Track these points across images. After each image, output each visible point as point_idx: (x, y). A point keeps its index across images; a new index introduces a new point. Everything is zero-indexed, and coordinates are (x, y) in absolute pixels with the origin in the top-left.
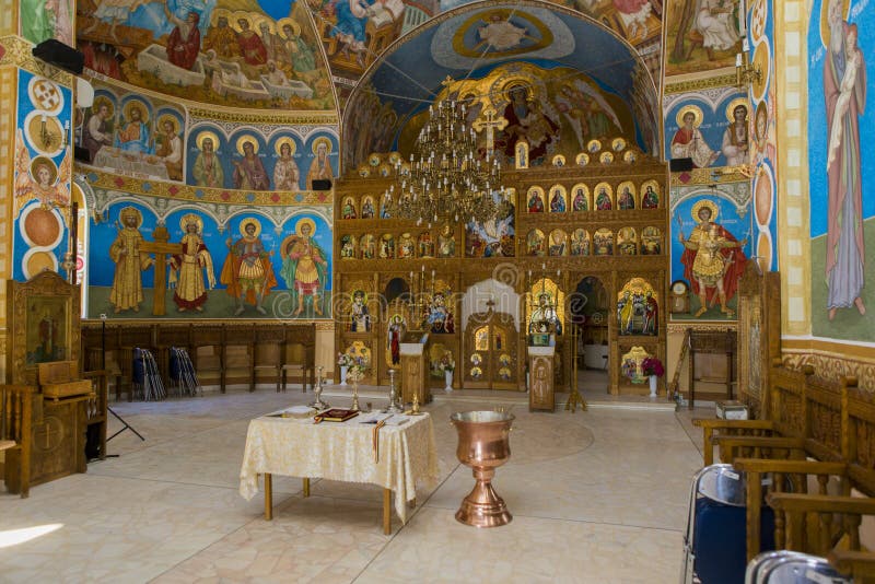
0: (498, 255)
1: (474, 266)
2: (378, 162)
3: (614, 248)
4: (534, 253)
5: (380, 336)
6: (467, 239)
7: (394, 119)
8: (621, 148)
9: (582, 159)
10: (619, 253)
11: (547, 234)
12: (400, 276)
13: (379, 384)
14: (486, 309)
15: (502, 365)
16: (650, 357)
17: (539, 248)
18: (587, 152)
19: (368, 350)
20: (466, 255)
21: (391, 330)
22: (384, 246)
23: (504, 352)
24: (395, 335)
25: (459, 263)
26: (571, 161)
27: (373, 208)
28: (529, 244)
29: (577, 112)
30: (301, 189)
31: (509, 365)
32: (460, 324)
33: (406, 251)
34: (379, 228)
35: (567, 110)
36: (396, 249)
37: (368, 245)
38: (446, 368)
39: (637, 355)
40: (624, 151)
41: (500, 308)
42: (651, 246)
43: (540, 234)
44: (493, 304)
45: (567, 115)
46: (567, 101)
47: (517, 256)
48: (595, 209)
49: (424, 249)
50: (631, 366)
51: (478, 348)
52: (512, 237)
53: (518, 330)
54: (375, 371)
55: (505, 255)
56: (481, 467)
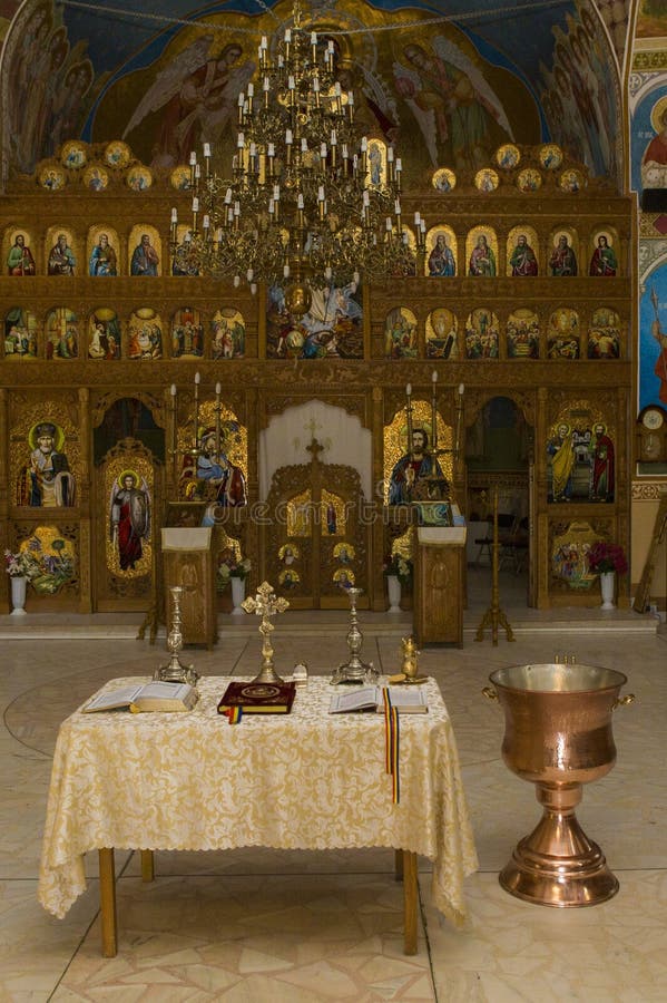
0: (329, 355)
1: (284, 376)
2: (82, 158)
3: (542, 345)
4: (398, 353)
5: (94, 514)
6: (269, 324)
7: (88, 75)
8: (555, 163)
9: (485, 179)
10: (550, 356)
11: (421, 318)
12: (134, 395)
13: (94, 610)
14: (304, 458)
15: (339, 563)
16: (601, 538)
17: (407, 345)
18: (496, 167)
19: (69, 544)
20: (269, 354)
21: (117, 501)
22: (97, 335)
23: (341, 539)
24: (125, 511)
25: (254, 370)
26: (466, 181)
27: (72, 252)
28: (389, 336)
29: (431, 97)
31: (350, 564)
32: (254, 486)
33: (144, 343)
34: (87, 295)
35: (411, 94)
36: (124, 340)
37: (64, 330)
38: (234, 574)
39: (578, 542)
40: (560, 169)
41: (330, 457)
42: (604, 343)
43: (408, 316)
44: (322, 448)
45: (411, 103)
46: (414, 76)
47: (367, 357)
48: (509, 273)
49: (181, 341)
50: (569, 559)
51: (291, 533)
52: (355, 321)
53: (368, 496)
54: (85, 584)
55: (343, 356)
56: (561, 783)
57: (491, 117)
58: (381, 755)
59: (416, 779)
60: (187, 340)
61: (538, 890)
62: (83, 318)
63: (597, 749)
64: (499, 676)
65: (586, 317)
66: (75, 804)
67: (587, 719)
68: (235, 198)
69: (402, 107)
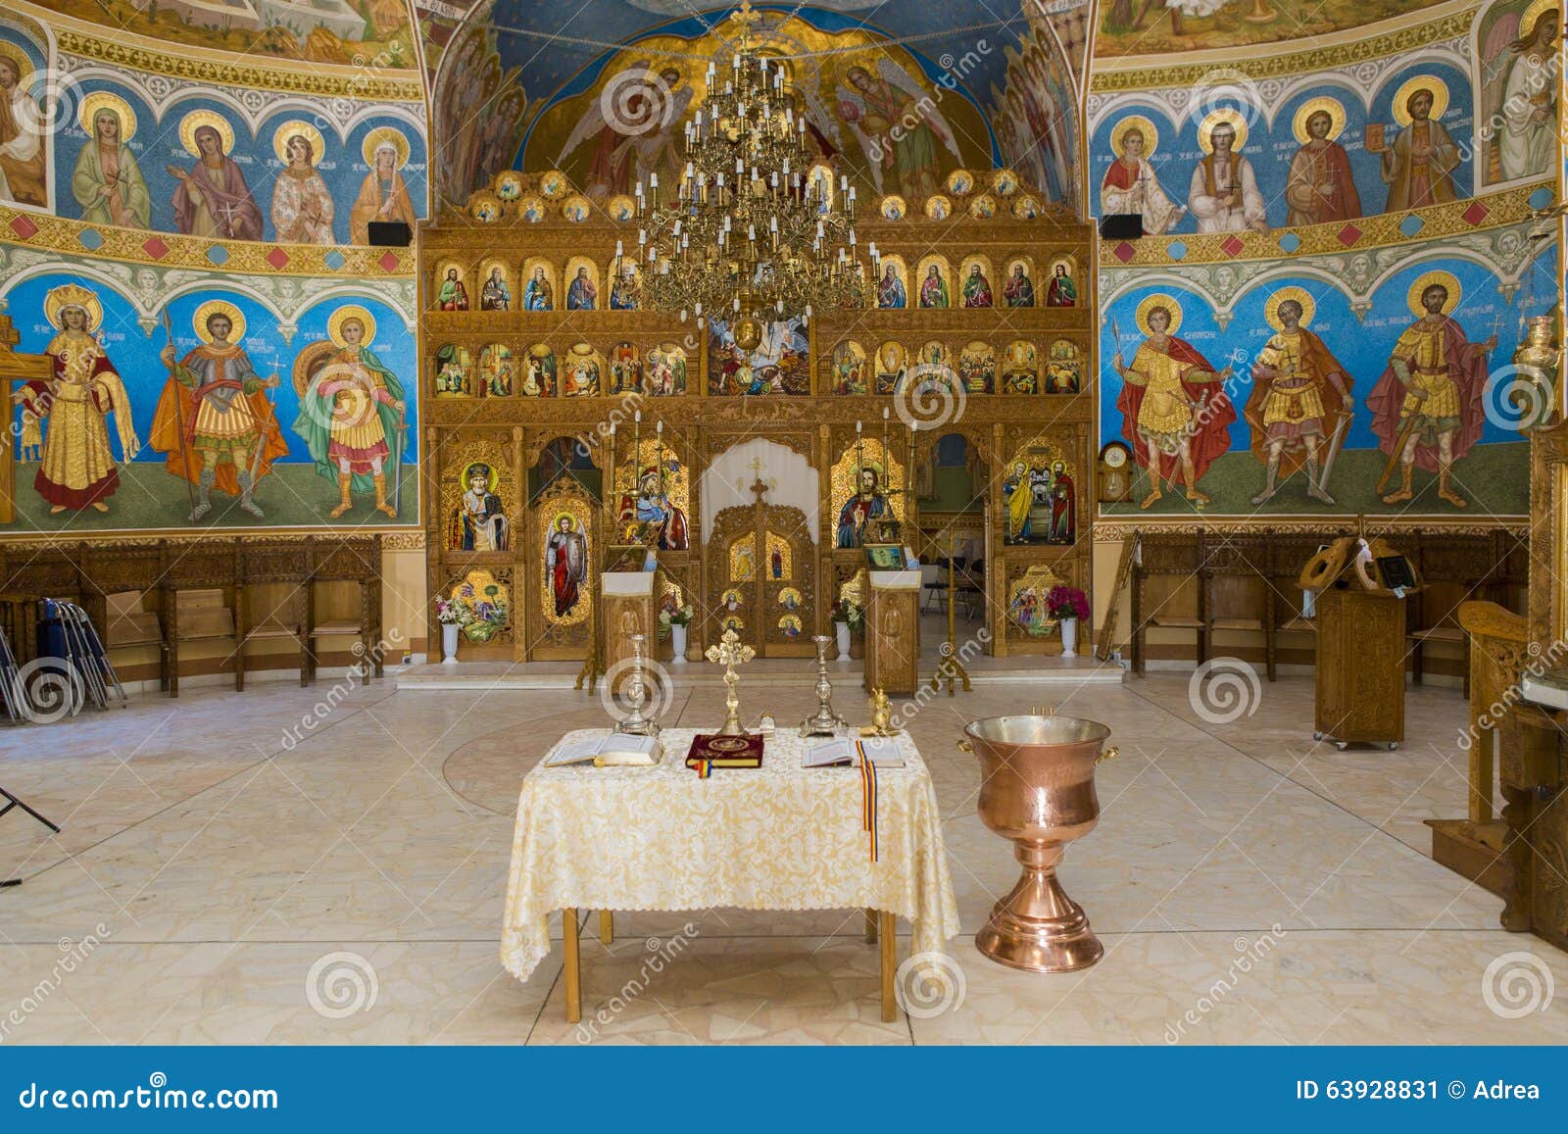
0: (774, 390)
1: (728, 412)
2: (517, 189)
3: (997, 379)
4: (845, 389)
5: (530, 558)
6: (711, 359)
7: (521, 104)
8: (1010, 189)
9: (937, 207)
10: (1005, 391)
11: (870, 350)
12: (569, 434)
13: (529, 658)
14: (746, 499)
15: (784, 609)
16: (1061, 582)
17: (855, 380)
18: (948, 194)
19: (502, 589)
20: (711, 391)
21: (553, 545)
22: (532, 371)
23: (787, 584)
24: (561, 556)
25: (696, 407)
26: (916, 209)
27: (507, 286)
28: (836, 370)
29: (876, 122)
30: (337, 241)
31: (796, 609)
32: (697, 529)
33: (581, 380)
34: (521, 331)
35: (855, 117)
36: (560, 377)
37: (498, 366)
38: (675, 621)
39: (1038, 584)
40: (1016, 194)
41: (774, 498)
42: (1062, 377)
43: (856, 350)
44: (766, 488)
45: (855, 127)
46: (857, 98)
47: (813, 393)
48: (962, 304)
49: (620, 378)
50: (1028, 605)
51: (734, 577)
52: (802, 355)
53: (815, 539)
54: (519, 631)
55: (788, 391)
56: (1040, 841)
57: (939, 141)
58: (858, 811)
59: (895, 835)
60: (626, 375)
61: (1018, 954)
62: (518, 354)
63: (1080, 805)
64: (974, 728)
65: (1044, 349)
66: (539, 862)
67: (1070, 774)
68: (684, 229)
69: (845, 131)
